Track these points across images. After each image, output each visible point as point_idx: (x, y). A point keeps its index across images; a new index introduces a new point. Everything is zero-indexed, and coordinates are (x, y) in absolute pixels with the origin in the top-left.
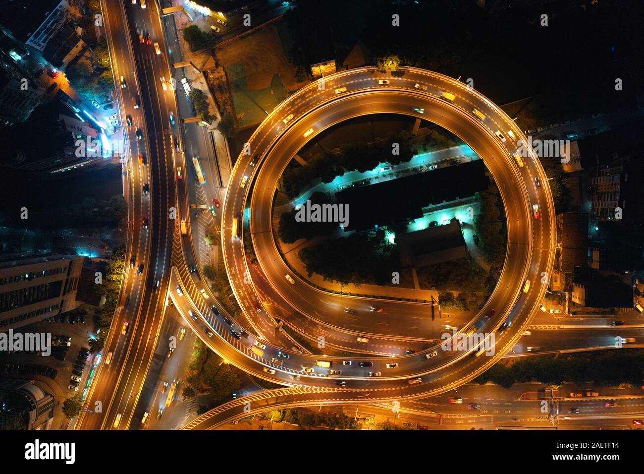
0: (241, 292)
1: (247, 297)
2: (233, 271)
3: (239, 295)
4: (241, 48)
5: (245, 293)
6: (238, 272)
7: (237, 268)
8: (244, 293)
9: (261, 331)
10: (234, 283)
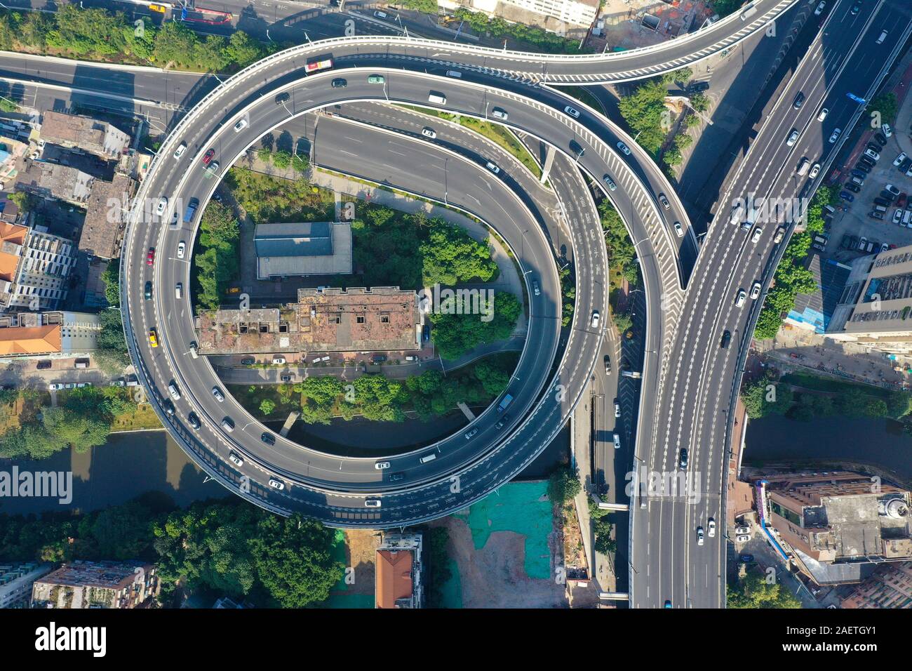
0: (592, 236)
1: (585, 227)
2: (598, 269)
3: (596, 233)
4: (523, 600)
5: (586, 233)
6: (592, 265)
7: (592, 272)
8: (589, 233)
9: (574, 174)
10: (599, 251)
